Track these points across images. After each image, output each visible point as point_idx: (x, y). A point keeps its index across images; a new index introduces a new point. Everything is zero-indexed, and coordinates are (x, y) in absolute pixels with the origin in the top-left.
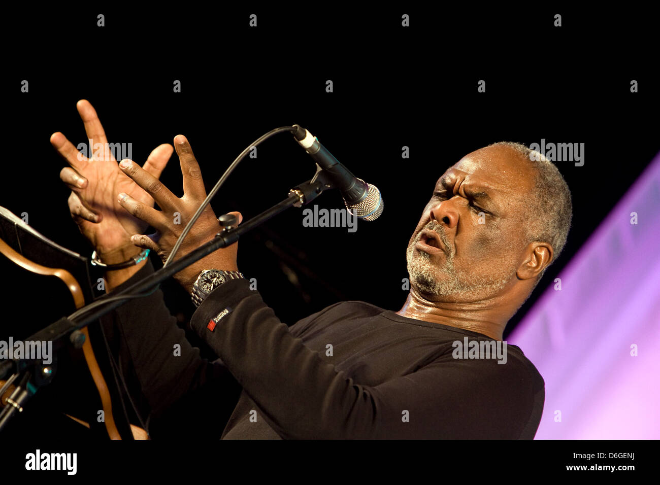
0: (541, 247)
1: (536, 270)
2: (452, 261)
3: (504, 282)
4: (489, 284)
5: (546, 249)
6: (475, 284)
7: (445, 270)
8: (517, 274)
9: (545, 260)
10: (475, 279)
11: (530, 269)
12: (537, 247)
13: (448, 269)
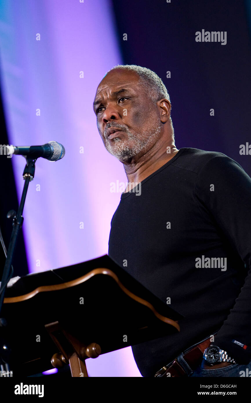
0: (162, 102)
1: (168, 114)
2: (130, 132)
3: (159, 128)
4: (154, 133)
5: (164, 102)
6: (148, 137)
7: (130, 138)
8: (161, 122)
9: (168, 108)
10: (146, 134)
11: (165, 115)
12: (160, 104)
13: (131, 137)
